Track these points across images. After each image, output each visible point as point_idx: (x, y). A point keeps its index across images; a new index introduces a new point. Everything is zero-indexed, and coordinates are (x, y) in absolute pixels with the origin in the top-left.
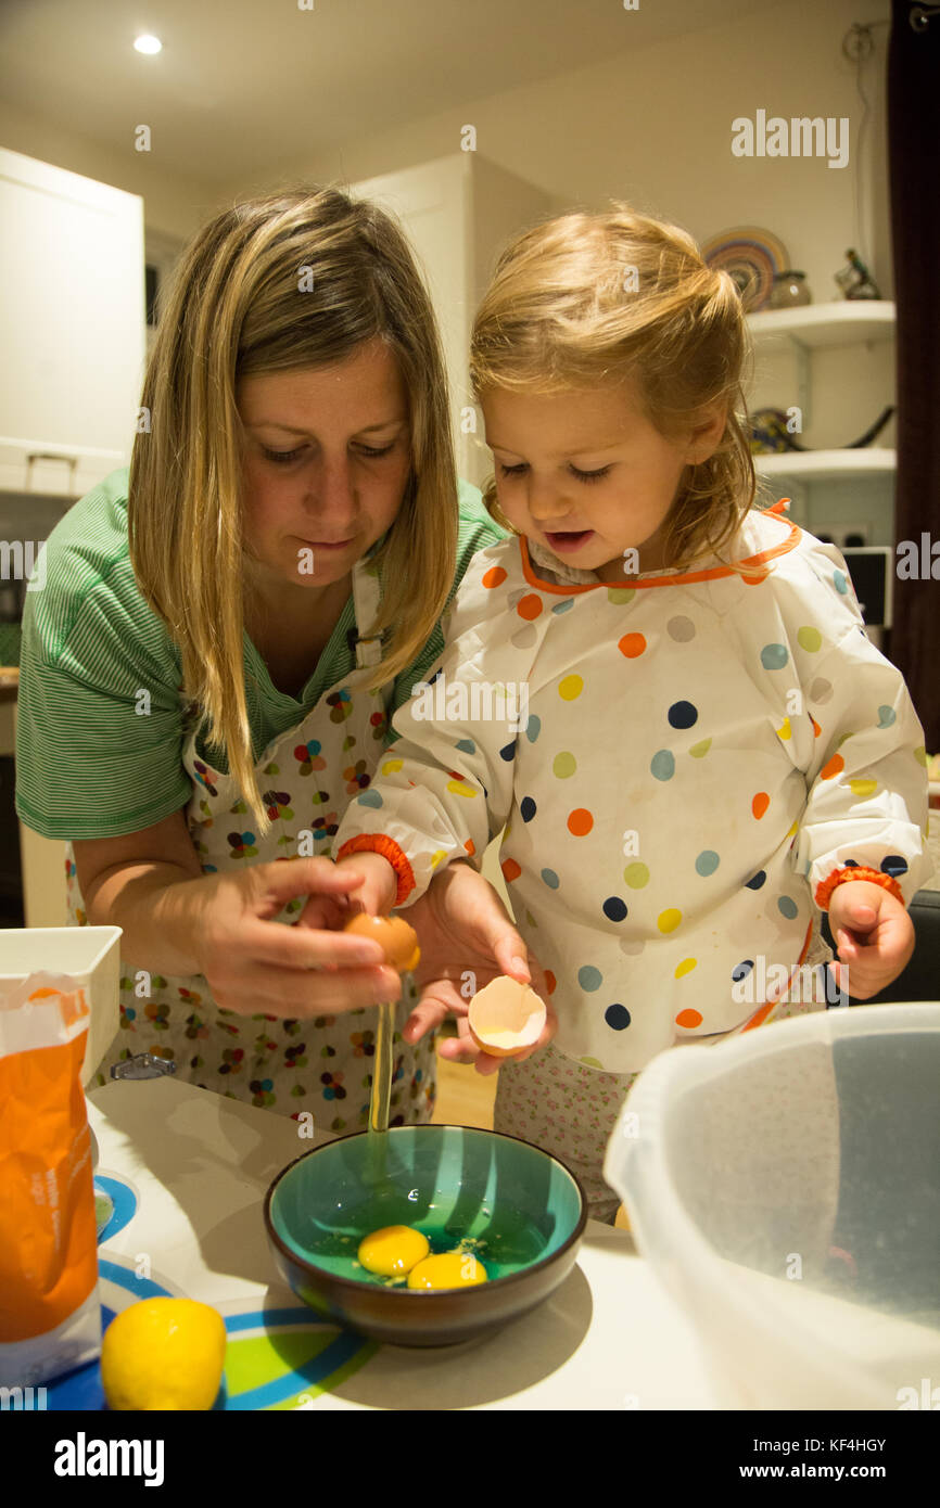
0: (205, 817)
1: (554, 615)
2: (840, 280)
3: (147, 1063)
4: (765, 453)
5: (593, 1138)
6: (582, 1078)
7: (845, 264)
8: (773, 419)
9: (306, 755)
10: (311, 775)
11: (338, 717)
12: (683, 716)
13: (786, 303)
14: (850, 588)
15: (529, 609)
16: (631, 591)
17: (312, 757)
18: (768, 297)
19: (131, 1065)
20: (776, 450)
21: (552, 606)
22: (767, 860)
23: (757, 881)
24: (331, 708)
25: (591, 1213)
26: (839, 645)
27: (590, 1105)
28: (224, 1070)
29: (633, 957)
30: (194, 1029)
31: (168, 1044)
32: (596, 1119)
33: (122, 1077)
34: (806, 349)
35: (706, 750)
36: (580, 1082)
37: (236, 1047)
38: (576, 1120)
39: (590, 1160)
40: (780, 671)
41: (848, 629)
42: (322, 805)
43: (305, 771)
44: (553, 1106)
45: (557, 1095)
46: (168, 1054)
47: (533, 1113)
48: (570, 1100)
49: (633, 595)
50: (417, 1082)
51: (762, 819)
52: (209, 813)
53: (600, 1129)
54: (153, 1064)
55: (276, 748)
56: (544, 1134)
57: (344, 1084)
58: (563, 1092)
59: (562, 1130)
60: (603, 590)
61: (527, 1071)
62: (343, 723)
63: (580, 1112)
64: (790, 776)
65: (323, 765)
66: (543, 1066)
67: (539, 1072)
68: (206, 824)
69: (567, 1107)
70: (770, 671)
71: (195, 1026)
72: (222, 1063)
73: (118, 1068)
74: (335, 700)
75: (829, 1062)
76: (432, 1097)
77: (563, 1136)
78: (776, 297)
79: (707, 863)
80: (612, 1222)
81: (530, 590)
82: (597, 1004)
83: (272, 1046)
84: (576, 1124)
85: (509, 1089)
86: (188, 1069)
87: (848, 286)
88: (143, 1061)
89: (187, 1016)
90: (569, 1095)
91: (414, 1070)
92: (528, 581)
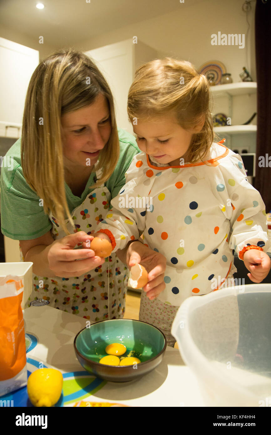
0: (56, 233)
1: (156, 177)
2: (241, 76)
3: (40, 301)
4: (219, 126)
5: (168, 323)
6: (165, 306)
7: (243, 71)
8: (221, 116)
9: (84, 214)
10: (86, 219)
11: (92, 202)
12: (194, 206)
13: (225, 83)
14: (243, 167)
15: (149, 174)
16: (179, 169)
17: (86, 214)
18: (220, 81)
19: (36, 302)
20: (222, 125)
21: (156, 174)
22: (219, 246)
23: (216, 252)
24: (90, 199)
25: (168, 344)
26: (240, 184)
27: (167, 314)
28: (64, 303)
29: (180, 274)
30: (56, 291)
31: (48, 296)
32: (169, 318)
33: (33, 305)
34: (231, 96)
35: (200, 215)
36: (164, 307)
37: (68, 297)
38: (163, 318)
39: (167, 329)
40: (222, 192)
41: (243, 179)
42: (89, 228)
43: (84, 218)
44: (157, 314)
45: (158, 311)
46: (48, 299)
47: (151, 316)
48: (161, 312)
49: (179, 170)
50: (120, 307)
51: (217, 234)
52: (57, 232)
53: (170, 321)
54: (42, 302)
55: (75, 211)
56: (154, 322)
57: (99, 308)
58: (159, 310)
59: (159, 321)
60: (171, 169)
61: (149, 304)
62: (94, 204)
63: (164, 316)
64: (225, 221)
65: (89, 216)
66: (154, 303)
67: (152, 304)
68: (56, 235)
69: (160, 314)
70: (220, 192)
71: (56, 290)
72: (64, 301)
73: (32, 303)
74: (91, 197)
75: (236, 301)
76: (124, 311)
77: (160, 323)
78: (222, 81)
79: (201, 247)
80: (173, 347)
81: (150, 168)
82: (169, 287)
83: (78, 297)
84: (163, 319)
85: (144, 309)
86: (54, 303)
87: (243, 78)
88: (39, 301)
89: (54, 288)
90: (161, 311)
91: (119, 304)
92: (149, 166)
